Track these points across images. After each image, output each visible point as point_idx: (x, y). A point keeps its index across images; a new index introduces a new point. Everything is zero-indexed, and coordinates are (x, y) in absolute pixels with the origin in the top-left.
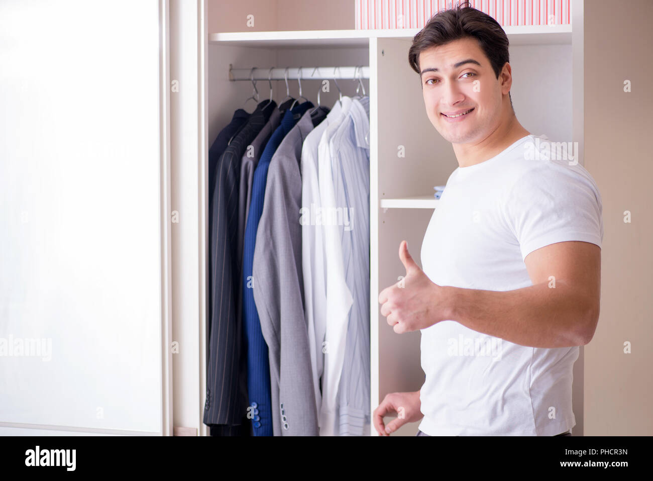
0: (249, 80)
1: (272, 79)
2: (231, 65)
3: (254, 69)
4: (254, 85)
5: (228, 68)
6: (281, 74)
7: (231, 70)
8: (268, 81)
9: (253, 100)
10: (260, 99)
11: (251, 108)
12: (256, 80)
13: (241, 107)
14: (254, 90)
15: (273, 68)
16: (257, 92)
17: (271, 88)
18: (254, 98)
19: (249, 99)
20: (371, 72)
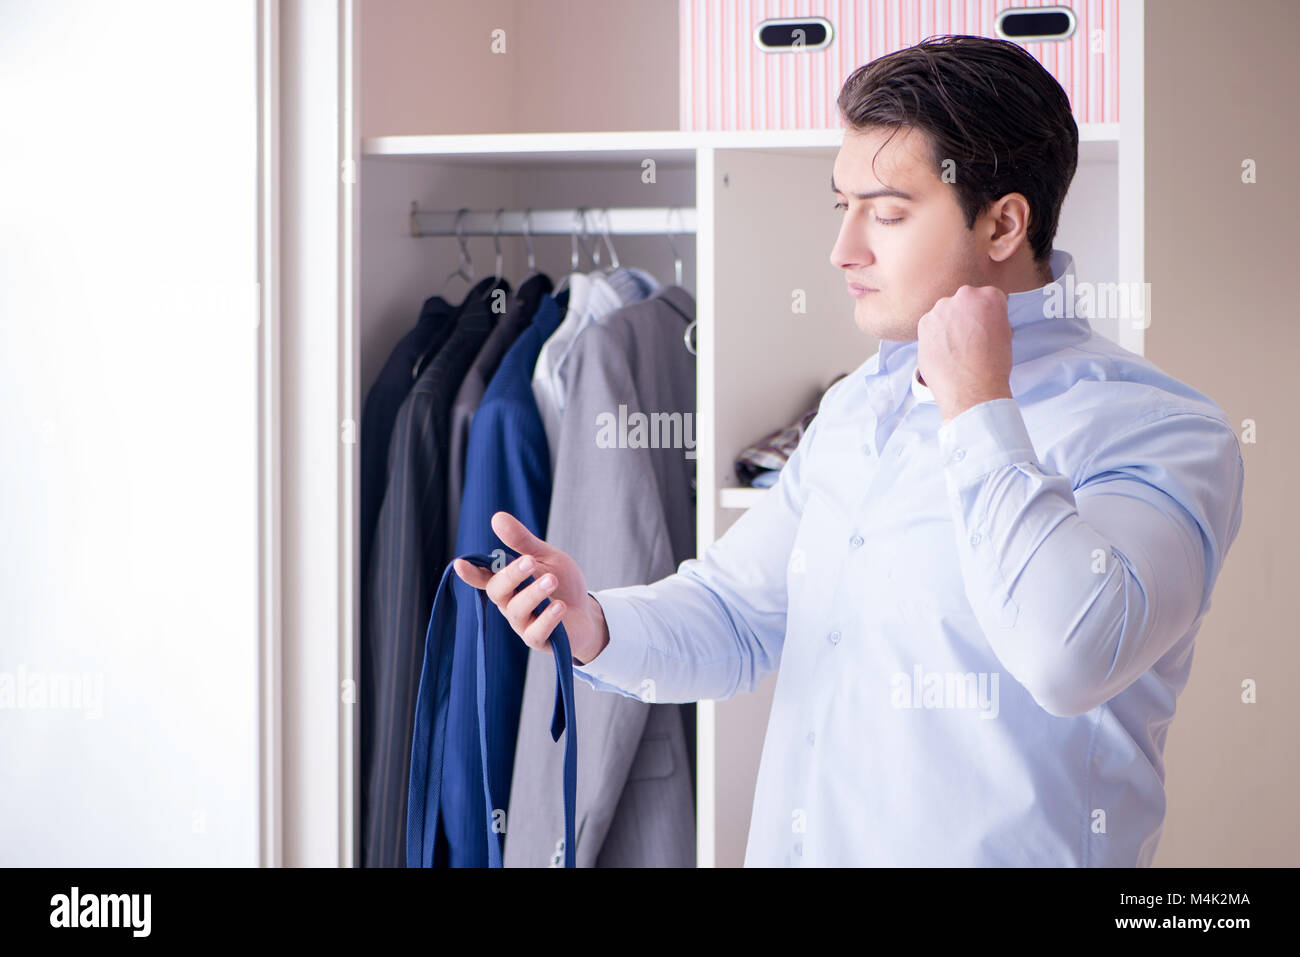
0: (453, 234)
1: (501, 234)
2: (414, 203)
3: (462, 212)
4: (463, 244)
5: (408, 209)
6: (517, 222)
7: (414, 213)
8: (491, 239)
9: (458, 277)
10: (476, 276)
11: (456, 296)
12: (466, 234)
13: (435, 293)
14: (462, 257)
15: (501, 211)
16: (468, 259)
17: (498, 251)
18: (461, 273)
19: (452, 276)
20: (700, 220)
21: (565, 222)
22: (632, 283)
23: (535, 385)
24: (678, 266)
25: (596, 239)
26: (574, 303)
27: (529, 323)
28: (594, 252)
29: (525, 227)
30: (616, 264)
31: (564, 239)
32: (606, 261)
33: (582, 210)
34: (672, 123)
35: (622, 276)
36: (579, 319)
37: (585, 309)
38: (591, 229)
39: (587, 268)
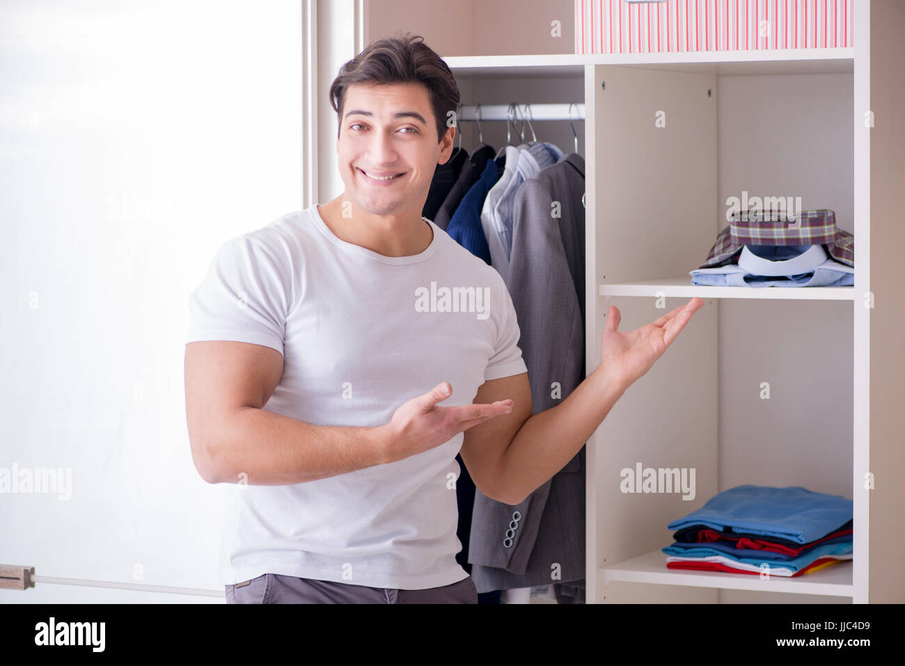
20: (587, 111)
21: (502, 112)
22: (546, 152)
23: (482, 217)
24: (576, 140)
25: (523, 123)
26: (508, 165)
27: (479, 178)
28: (522, 132)
29: (477, 116)
30: (535, 140)
31: (501, 123)
32: (529, 138)
33: (514, 105)
34: (569, 50)
35: (539, 147)
36: (511, 175)
37: (515, 169)
38: (519, 117)
39: (516, 143)
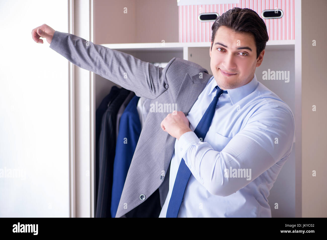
34: (177, 41)
